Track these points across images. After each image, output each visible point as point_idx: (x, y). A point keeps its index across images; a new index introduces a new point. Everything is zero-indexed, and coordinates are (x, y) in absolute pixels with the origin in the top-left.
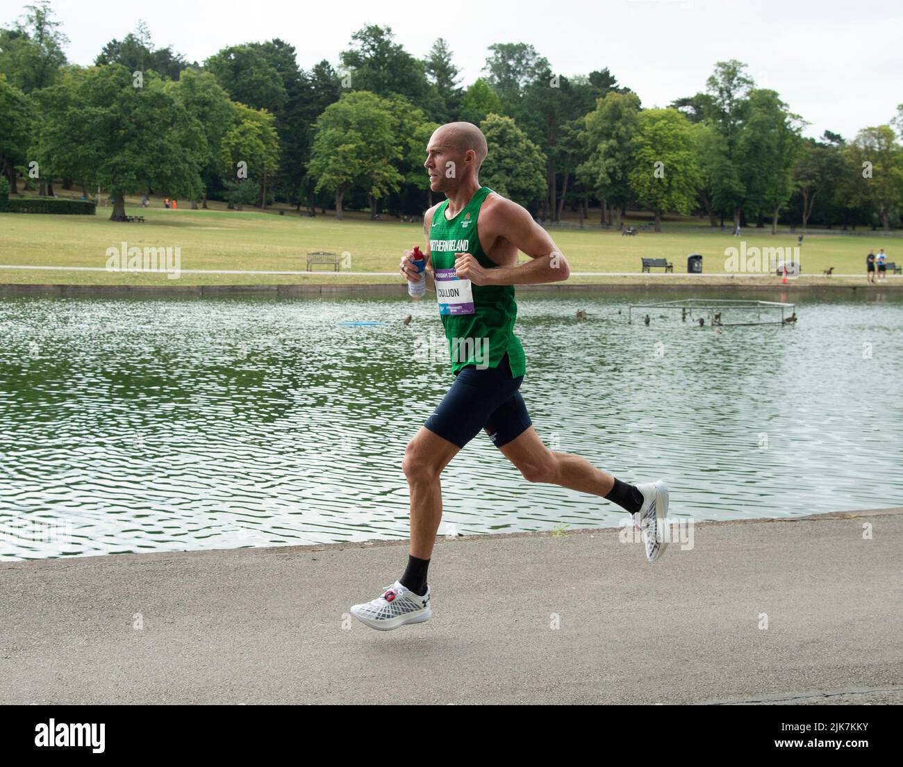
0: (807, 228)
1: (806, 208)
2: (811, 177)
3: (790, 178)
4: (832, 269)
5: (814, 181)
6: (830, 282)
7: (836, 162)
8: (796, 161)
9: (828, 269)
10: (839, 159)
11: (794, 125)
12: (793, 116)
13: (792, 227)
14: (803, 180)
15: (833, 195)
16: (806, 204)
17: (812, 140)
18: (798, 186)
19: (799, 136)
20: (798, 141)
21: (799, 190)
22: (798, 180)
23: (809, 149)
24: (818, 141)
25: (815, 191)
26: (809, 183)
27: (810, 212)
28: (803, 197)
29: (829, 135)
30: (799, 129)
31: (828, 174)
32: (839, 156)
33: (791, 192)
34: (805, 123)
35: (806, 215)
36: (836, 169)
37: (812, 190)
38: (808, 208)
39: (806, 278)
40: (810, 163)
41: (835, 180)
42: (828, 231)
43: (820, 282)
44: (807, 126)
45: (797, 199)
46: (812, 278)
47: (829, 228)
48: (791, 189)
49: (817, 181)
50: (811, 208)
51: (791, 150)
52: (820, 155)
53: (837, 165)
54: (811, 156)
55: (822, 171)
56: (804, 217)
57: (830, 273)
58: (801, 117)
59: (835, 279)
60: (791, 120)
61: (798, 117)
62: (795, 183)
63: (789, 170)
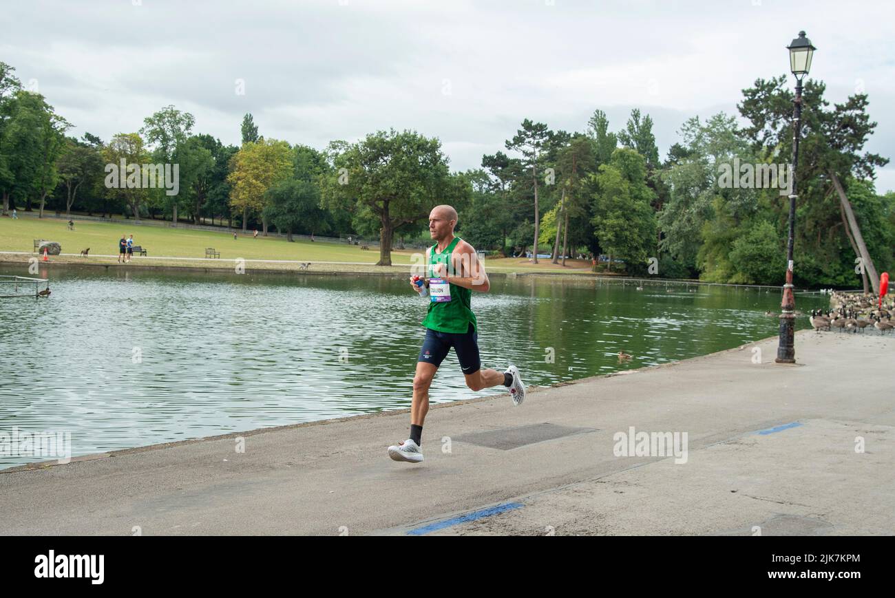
0: (71, 214)
1: (69, 197)
2: (73, 171)
3: (55, 170)
4: (88, 250)
5: (76, 174)
6: (86, 261)
7: (96, 160)
8: (60, 157)
9: (85, 250)
10: (97, 158)
11: (59, 125)
12: (57, 118)
13: (57, 213)
14: (67, 173)
15: (93, 187)
16: (69, 193)
17: (75, 140)
18: (62, 178)
19: (63, 135)
20: (61, 139)
21: (63, 181)
22: (62, 173)
23: (71, 147)
24: (80, 141)
25: (78, 183)
26: (72, 176)
27: (73, 200)
28: (67, 188)
29: (89, 136)
30: (62, 130)
31: (88, 169)
32: (98, 155)
33: (56, 183)
34: (69, 125)
35: (70, 204)
36: (96, 165)
37: (74, 183)
38: (71, 197)
39: (66, 256)
40: (72, 159)
41: (95, 175)
42: (89, 217)
43: (77, 261)
44: (70, 128)
45: (62, 189)
46: (71, 257)
47: (90, 215)
48: (56, 180)
49: (79, 175)
50: (74, 197)
51: (55, 146)
52: (80, 152)
53: (96, 162)
54: (74, 153)
55: (83, 167)
56: (68, 204)
57: (87, 253)
58: (64, 119)
59: (91, 258)
60: (55, 121)
61: (62, 119)
62: (60, 175)
63: (54, 163)
